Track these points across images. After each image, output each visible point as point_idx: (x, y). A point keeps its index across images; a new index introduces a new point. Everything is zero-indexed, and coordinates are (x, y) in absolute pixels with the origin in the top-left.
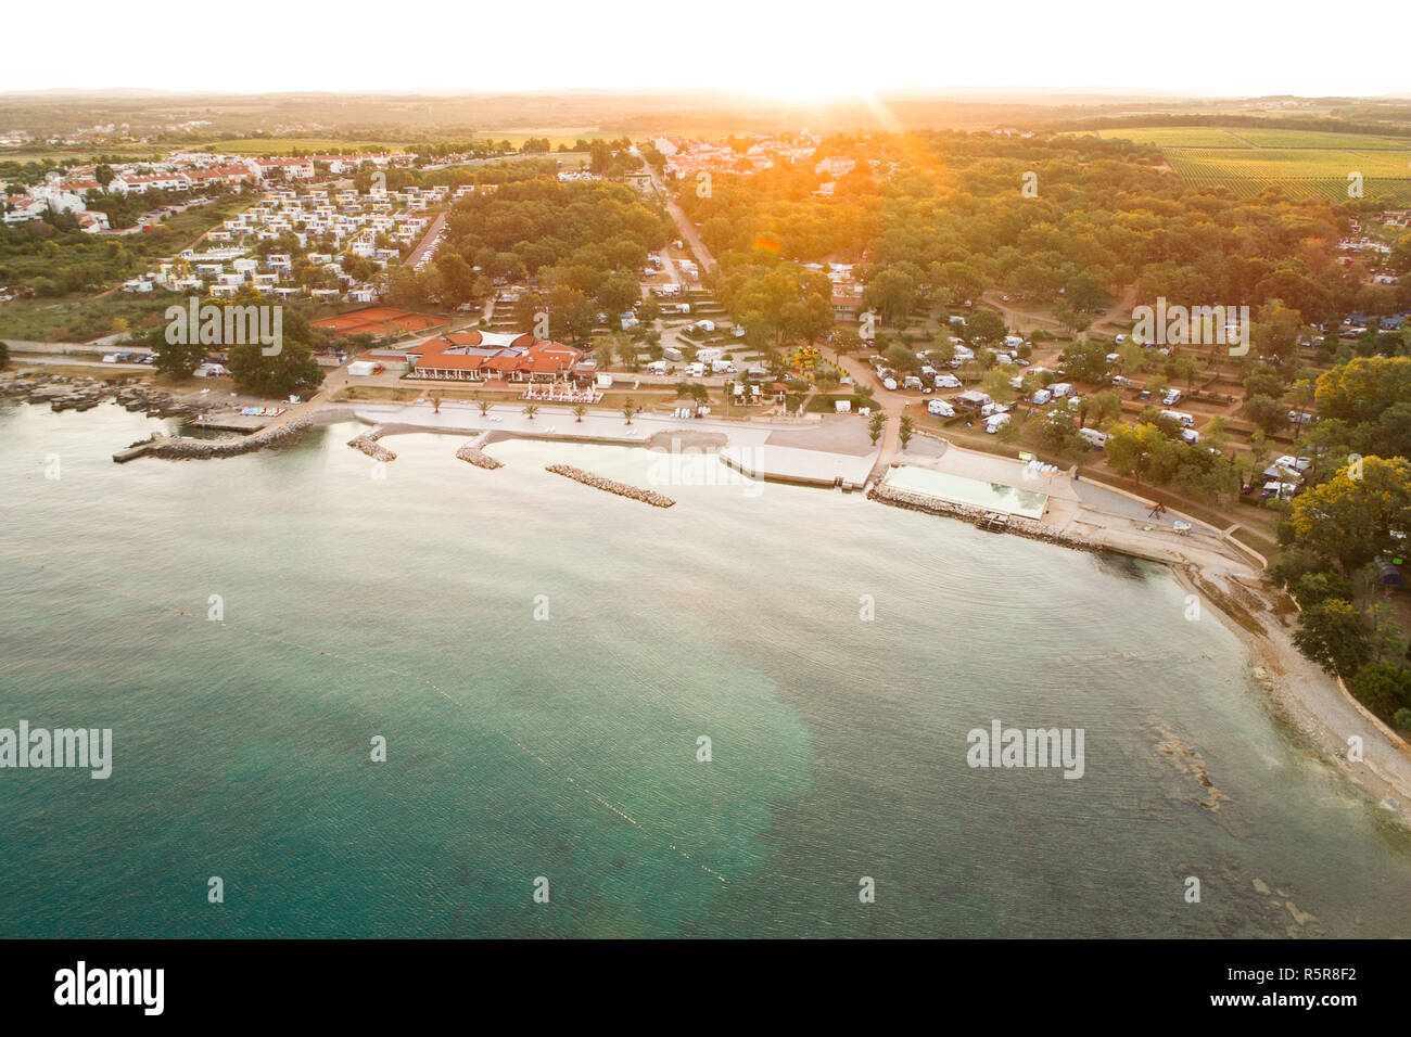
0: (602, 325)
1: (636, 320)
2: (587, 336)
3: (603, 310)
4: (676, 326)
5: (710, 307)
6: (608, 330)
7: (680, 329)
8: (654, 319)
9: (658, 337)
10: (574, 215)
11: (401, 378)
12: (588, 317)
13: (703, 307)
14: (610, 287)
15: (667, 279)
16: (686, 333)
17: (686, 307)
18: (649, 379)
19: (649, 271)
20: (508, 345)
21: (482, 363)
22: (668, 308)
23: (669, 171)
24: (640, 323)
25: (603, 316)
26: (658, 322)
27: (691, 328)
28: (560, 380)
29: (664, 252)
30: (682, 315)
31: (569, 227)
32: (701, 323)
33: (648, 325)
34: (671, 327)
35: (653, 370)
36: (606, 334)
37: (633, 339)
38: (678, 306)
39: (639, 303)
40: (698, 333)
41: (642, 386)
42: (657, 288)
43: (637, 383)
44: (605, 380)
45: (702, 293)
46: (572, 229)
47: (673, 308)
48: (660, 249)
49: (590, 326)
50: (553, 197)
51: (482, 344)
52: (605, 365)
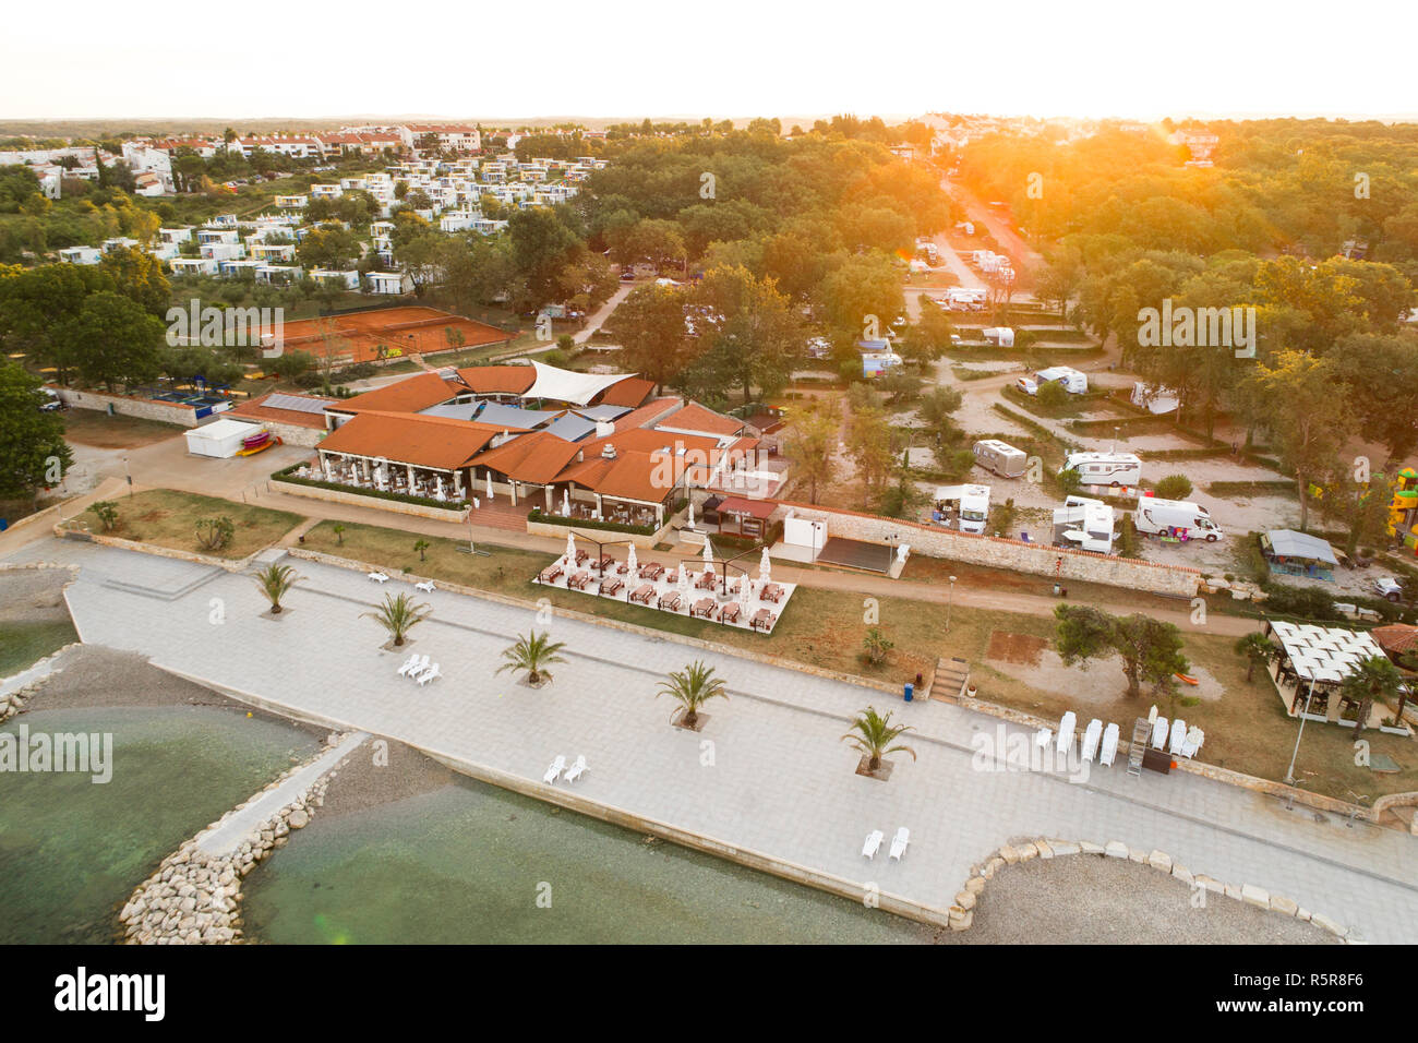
0: (817, 364)
1: (896, 359)
2: (779, 386)
3: (822, 331)
4: (989, 375)
5: (1058, 336)
6: (829, 376)
7: (1001, 382)
8: (937, 357)
9: (954, 403)
10: (793, 172)
11: (276, 477)
12: (784, 343)
13: (1041, 335)
14: (843, 281)
15: (951, 280)
16: (1015, 393)
17: (1006, 334)
18: (942, 544)
19: (917, 265)
20: (584, 400)
21: (487, 448)
22: (965, 335)
23: (940, 145)
24: (906, 365)
25: (820, 343)
26: (945, 363)
27: (1032, 387)
28: (676, 520)
29: (941, 237)
30: (995, 351)
31: (781, 190)
32: (1053, 373)
33: (925, 370)
34: (975, 377)
35: (949, 510)
36: (826, 385)
37: (888, 403)
38: (989, 332)
39: (901, 321)
40: (1054, 399)
41: (922, 565)
42: (932, 295)
43: (903, 551)
44: (804, 534)
45: (1029, 307)
46: (786, 194)
47: (977, 335)
48: (935, 232)
49: (788, 366)
50: (764, 154)
51: (529, 394)
52: (810, 485)
